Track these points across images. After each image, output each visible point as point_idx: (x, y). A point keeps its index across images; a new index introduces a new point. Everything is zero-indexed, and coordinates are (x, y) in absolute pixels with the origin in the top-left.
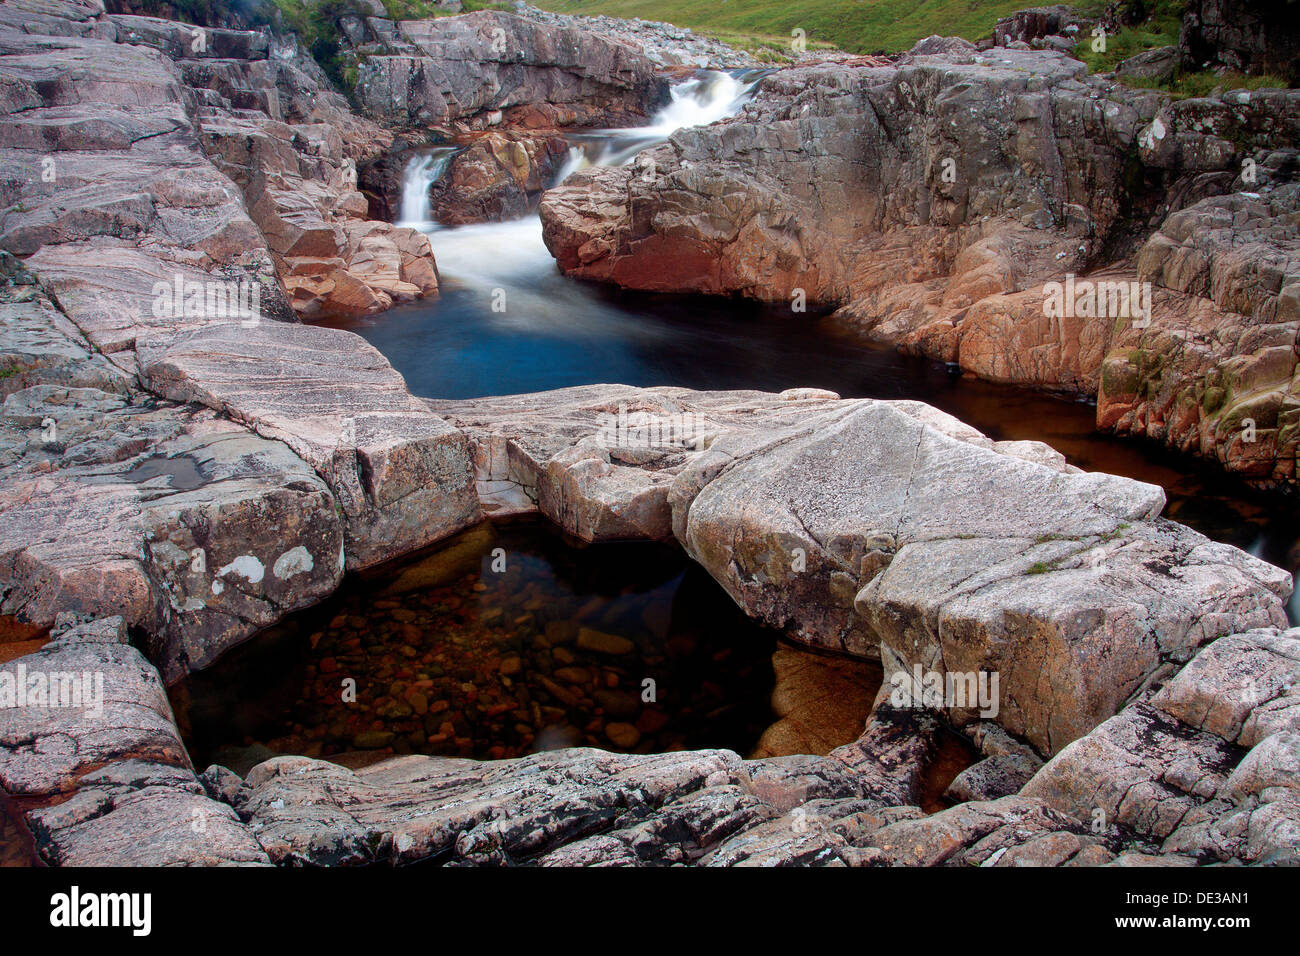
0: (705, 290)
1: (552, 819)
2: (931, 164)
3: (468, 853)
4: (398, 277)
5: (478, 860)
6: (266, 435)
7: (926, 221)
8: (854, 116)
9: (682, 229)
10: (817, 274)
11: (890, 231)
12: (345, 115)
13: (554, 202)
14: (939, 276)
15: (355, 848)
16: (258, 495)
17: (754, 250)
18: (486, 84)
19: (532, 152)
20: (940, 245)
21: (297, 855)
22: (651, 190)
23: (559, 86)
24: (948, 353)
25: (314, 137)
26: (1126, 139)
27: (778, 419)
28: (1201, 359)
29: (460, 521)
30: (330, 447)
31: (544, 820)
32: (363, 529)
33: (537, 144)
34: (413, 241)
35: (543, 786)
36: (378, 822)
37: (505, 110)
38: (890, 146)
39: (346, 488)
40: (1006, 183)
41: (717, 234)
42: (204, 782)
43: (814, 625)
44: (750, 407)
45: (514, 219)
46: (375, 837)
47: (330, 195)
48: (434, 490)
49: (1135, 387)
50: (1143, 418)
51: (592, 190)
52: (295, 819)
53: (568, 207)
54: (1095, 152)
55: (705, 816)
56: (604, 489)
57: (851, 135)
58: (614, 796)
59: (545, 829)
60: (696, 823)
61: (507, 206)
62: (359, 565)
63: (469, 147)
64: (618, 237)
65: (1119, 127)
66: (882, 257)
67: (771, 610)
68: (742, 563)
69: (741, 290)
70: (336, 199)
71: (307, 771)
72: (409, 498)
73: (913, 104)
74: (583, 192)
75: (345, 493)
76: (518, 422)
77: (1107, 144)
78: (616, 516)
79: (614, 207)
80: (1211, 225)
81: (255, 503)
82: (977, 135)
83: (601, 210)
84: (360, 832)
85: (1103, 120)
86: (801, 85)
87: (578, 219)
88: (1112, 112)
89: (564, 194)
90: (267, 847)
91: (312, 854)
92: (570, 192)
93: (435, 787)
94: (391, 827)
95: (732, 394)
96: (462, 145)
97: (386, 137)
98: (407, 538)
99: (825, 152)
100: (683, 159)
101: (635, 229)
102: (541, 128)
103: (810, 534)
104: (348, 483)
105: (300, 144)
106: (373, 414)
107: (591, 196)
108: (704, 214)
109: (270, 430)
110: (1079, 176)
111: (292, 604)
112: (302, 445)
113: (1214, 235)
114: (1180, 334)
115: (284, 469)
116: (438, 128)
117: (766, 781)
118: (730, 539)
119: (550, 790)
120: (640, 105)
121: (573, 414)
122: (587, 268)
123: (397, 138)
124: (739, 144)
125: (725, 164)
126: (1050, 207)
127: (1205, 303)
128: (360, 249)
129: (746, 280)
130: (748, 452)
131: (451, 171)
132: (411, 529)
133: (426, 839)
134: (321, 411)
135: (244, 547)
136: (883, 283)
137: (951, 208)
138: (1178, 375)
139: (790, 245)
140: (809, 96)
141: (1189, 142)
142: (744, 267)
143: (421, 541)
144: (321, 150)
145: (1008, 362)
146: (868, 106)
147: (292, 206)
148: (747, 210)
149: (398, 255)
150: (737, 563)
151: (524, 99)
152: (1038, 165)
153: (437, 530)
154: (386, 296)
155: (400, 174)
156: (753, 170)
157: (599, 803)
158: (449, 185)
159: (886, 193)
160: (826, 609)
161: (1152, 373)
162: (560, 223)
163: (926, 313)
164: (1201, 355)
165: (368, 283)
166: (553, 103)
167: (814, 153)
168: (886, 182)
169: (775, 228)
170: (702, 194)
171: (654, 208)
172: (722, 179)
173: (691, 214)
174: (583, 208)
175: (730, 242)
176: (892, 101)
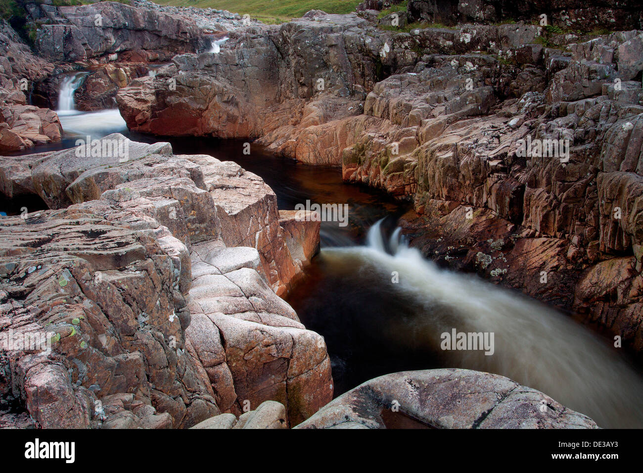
0: (196, 135)
4: (38, 132)
7: (297, 97)
8: (264, 48)
9: (181, 104)
10: (247, 124)
11: (283, 102)
12: (28, 56)
13: (123, 94)
17: (216, 113)
18: (106, 39)
19: (128, 73)
22: (164, 85)
23: (147, 40)
24: (293, 154)
26: (375, 53)
28: (380, 145)
33: (131, 69)
34: (48, 115)
37: (119, 53)
38: (283, 62)
40: (327, 76)
41: (198, 106)
47: (4, 93)
49: (356, 160)
50: (360, 173)
51: (143, 88)
53: (130, 96)
54: (363, 59)
57: (262, 57)
63: (96, 71)
65: (371, 48)
66: (277, 114)
69: (211, 133)
73: (290, 41)
74: (138, 89)
77: (368, 55)
79: (152, 96)
80: (391, 87)
82: (311, 54)
83: (147, 98)
85: (365, 45)
86: (245, 34)
87: (135, 103)
88: (368, 41)
89: (129, 90)
92: (132, 89)
96: (91, 70)
97: (51, 67)
99: (249, 65)
100: (179, 70)
101: (158, 105)
102: (136, 61)
107: (142, 91)
108: (191, 96)
110: (358, 71)
113: (392, 91)
114: (372, 135)
116: (81, 62)
122: (140, 127)
123: (56, 67)
124: (206, 62)
125: (200, 72)
126: (347, 86)
127: (387, 121)
128: (19, 119)
129: (212, 128)
131: (85, 84)
136: (278, 126)
137: (306, 89)
138: (371, 153)
139: (232, 110)
140: (243, 39)
141: (399, 53)
142: (212, 122)
145: (315, 156)
146: (271, 42)
148: (211, 94)
149: (40, 122)
151: (129, 47)
152: (340, 67)
154: (30, 141)
155: (58, 86)
156: (214, 74)
158: (84, 92)
159: (281, 84)
161: (362, 153)
162: (126, 105)
164: (380, 143)
165: (20, 135)
166: (146, 50)
167: (244, 66)
168: (281, 79)
169: (225, 102)
170: (189, 87)
171: (166, 94)
172: (198, 79)
173: (185, 96)
174: (138, 97)
175: (205, 110)
176: (281, 40)
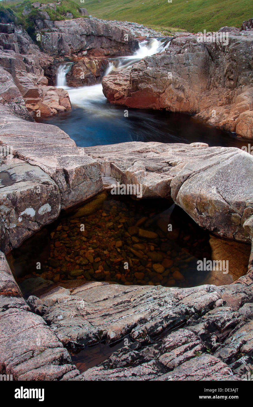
0: (154, 108)
1: (164, 322)
2: (226, 68)
3: (136, 338)
4: (58, 104)
5: (141, 341)
6: (32, 164)
7: (224, 87)
8: (201, 53)
9: (147, 89)
10: (189, 103)
11: (212, 90)
12: (38, 52)
13: (107, 80)
14: (227, 104)
15: (93, 337)
16: (33, 187)
17: (170, 96)
18: (82, 42)
19: (97, 64)
20: (228, 94)
21: (72, 342)
22: (138, 76)
23: (104, 43)
24: (232, 129)
25: (30, 59)
27: (193, 154)
29: (97, 191)
30: (54, 168)
31: (161, 323)
32: (66, 196)
33: (99, 62)
34: (63, 93)
35: (157, 307)
36: (100, 325)
37: (88, 50)
38: (213, 62)
39: (60, 182)
40: (250, 75)
41: (158, 90)
42: (29, 303)
43: (224, 230)
44: (184, 150)
45: (92, 85)
46: (100, 332)
47: (36, 78)
48: (89, 181)
51: (118, 76)
52: (69, 325)
53: (111, 81)
55: (222, 321)
56: (146, 181)
57: (200, 59)
58: (184, 310)
59: (162, 326)
60: (219, 324)
61: (90, 81)
62: (65, 208)
63: (78, 62)
64: (127, 92)
66: (210, 98)
67: (209, 225)
68: (199, 209)
69: (165, 108)
70: (38, 79)
71: (68, 301)
72: (81, 185)
73: (221, 49)
74: (115, 77)
75: (60, 184)
76: (113, 156)
78: (150, 190)
79: (125, 82)
81: (32, 190)
82: (242, 59)
83: (121, 83)
84: (95, 331)
86: (184, 42)
87: (114, 85)
89: (109, 77)
90: (61, 340)
91: (78, 340)
92: (111, 77)
93: (114, 305)
94: (106, 328)
95: (175, 145)
96: (75, 62)
97: (52, 59)
98: (80, 198)
99: (192, 64)
100: (148, 66)
101: (133, 89)
102: (99, 56)
103: (225, 201)
104: (61, 180)
105: (26, 61)
106: (67, 155)
107: (118, 78)
108: (154, 84)
109: (33, 162)
111: (44, 223)
112: (45, 167)
115: (40, 177)
116: (68, 56)
117: (227, 295)
118: (195, 201)
119: (161, 309)
120: (129, 49)
121: (130, 153)
122: (117, 101)
123: (55, 59)
124: (166, 61)
125: (161, 68)
128: (46, 95)
129: (167, 105)
130: (198, 170)
131: (72, 70)
132: (81, 195)
133: (120, 333)
134: (49, 155)
135: (28, 205)
136: (210, 106)
137: (232, 83)
139: (181, 94)
140: (187, 46)
142: (167, 101)
143: (85, 199)
144: (33, 63)
145: (252, 132)
146: (206, 49)
147: (25, 81)
148: (168, 83)
149: (58, 97)
150: (197, 209)
151: (94, 47)
153: (90, 194)
154: (55, 110)
155: (56, 71)
156: (170, 70)
157: (179, 314)
158: (72, 74)
159: (211, 77)
160: (229, 225)
162: (109, 87)
163: (224, 116)
165: (49, 106)
166: (103, 48)
167: (189, 65)
168: (211, 74)
169: (176, 88)
170: (154, 78)
171: (139, 82)
172: (160, 73)
173: (150, 84)
174: (116, 82)
175: (162, 93)
176: (214, 48)
